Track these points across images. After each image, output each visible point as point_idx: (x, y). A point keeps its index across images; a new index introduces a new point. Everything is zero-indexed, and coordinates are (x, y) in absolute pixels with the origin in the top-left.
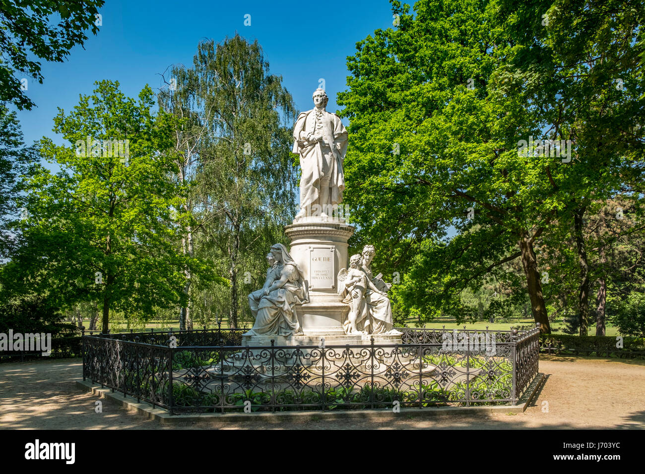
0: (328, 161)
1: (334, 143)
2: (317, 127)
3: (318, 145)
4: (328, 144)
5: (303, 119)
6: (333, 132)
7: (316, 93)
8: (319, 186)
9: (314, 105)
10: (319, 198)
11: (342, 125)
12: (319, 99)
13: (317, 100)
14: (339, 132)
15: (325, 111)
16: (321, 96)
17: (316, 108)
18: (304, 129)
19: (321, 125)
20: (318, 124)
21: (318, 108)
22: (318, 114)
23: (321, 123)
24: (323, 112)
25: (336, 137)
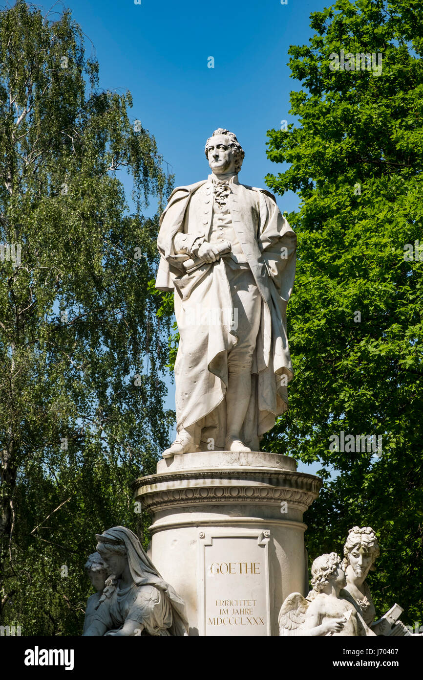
0: (247, 305)
1: (260, 260)
2: (217, 223)
3: (220, 268)
4: (247, 264)
5: (182, 204)
6: (258, 234)
7: (213, 141)
8: (224, 371)
9: (210, 170)
10: (225, 400)
11: (280, 215)
12: (222, 154)
13: (216, 157)
14: (274, 233)
15: (237, 182)
16: (226, 148)
17: (213, 176)
18: (183, 229)
19: (228, 217)
20: (221, 216)
21: (218, 175)
22: (219, 190)
23: (226, 212)
24: (231, 185)
25: (265, 245)
